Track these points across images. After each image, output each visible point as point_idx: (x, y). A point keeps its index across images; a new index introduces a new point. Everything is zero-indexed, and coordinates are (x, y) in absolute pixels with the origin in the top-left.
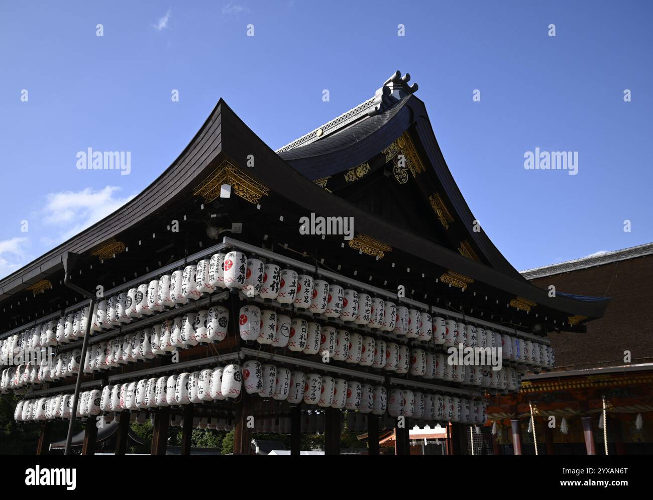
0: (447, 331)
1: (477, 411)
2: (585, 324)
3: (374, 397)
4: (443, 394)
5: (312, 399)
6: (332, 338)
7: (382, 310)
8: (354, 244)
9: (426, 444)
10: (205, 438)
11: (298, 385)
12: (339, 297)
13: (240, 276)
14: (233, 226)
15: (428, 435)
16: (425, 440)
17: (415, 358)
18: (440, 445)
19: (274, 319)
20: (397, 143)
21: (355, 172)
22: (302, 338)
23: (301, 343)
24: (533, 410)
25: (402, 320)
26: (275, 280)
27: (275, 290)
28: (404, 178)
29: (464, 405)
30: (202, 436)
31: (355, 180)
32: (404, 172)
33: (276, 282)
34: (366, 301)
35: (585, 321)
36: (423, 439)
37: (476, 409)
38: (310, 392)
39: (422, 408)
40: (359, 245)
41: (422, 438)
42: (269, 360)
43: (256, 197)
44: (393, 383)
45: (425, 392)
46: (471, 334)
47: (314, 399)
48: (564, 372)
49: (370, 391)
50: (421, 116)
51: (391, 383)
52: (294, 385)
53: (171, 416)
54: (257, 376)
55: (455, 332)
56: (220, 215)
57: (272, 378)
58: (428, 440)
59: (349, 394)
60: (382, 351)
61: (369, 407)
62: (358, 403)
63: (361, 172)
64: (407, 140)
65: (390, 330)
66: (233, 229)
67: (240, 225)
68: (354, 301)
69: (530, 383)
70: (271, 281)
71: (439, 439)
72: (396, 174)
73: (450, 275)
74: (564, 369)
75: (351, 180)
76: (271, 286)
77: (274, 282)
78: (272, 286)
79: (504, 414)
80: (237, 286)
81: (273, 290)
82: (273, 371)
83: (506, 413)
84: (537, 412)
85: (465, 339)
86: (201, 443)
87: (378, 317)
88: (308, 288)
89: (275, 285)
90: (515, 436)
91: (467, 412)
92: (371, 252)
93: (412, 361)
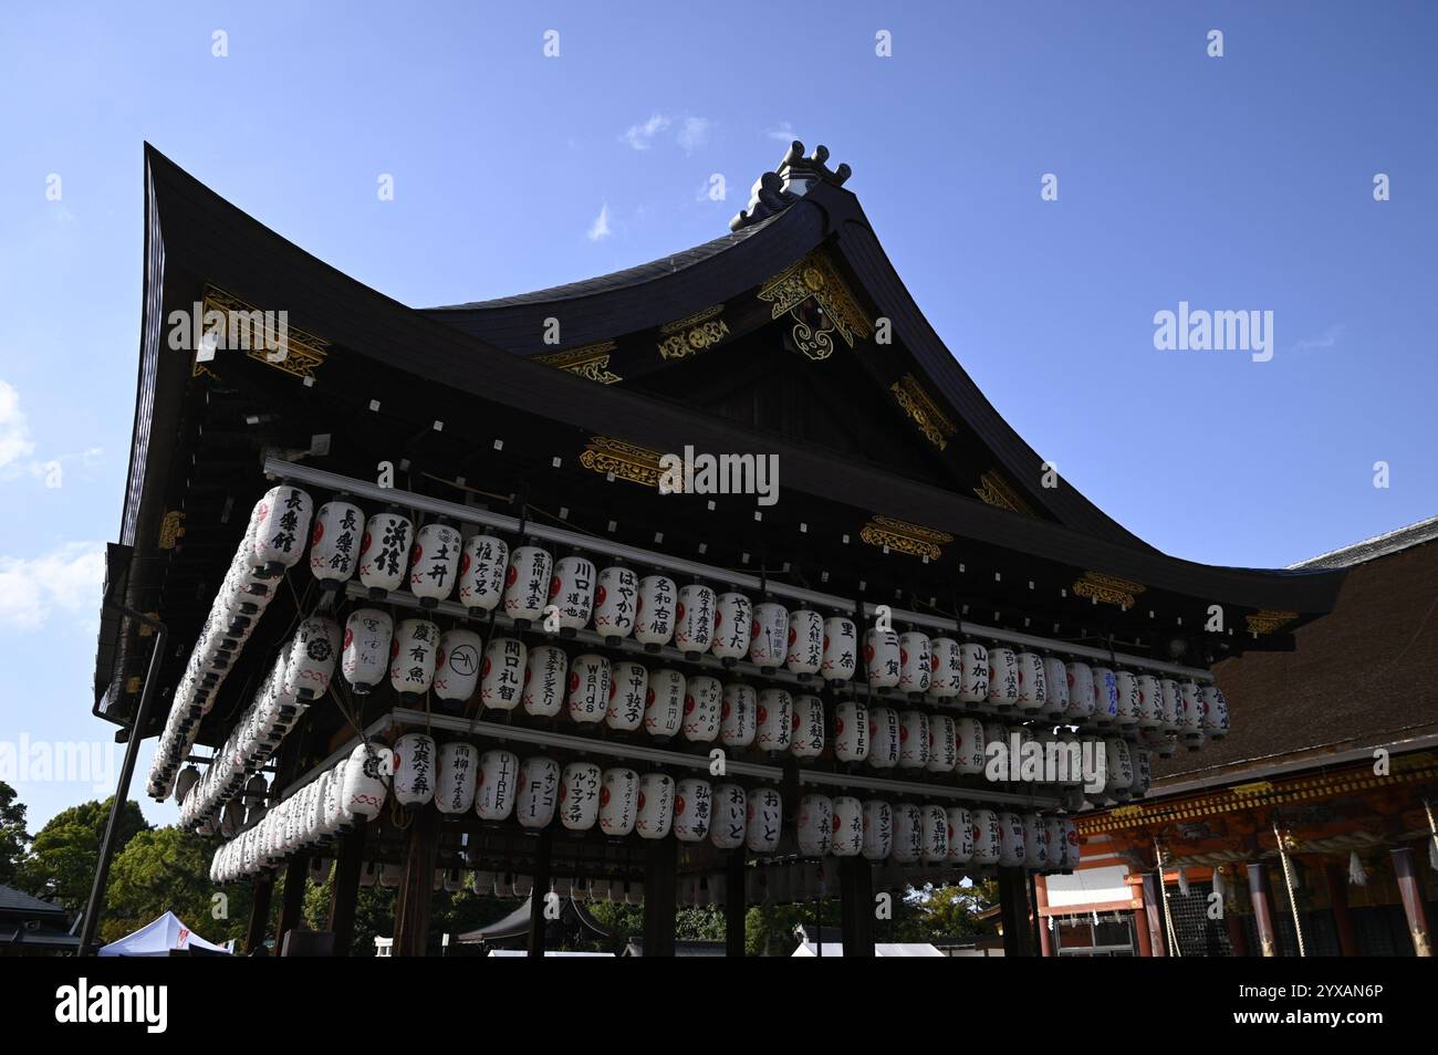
0: (904, 658)
1: (1047, 839)
3: (749, 814)
5: (572, 817)
6: (592, 679)
7: (705, 609)
8: (596, 462)
9: (1097, 923)
11: (535, 785)
12: (577, 581)
13: (281, 534)
14: (314, 443)
15: (1099, 904)
16: (1095, 915)
17: (842, 723)
18: (1124, 923)
19: (423, 637)
20: (803, 280)
21: (686, 338)
22: (504, 678)
23: (504, 689)
25: (768, 632)
26: (387, 546)
27: (386, 569)
28: (824, 348)
29: (1009, 826)
31: (688, 354)
32: (822, 337)
33: (391, 550)
34: (659, 591)
35: (1293, 624)
36: (1091, 914)
37: (1042, 833)
38: (569, 803)
39: (886, 836)
40: (609, 464)
41: (1088, 911)
43: (309, 363)
44: (806, 783)
45: (895, 800)
46: (971, 663)
47: (578, 817)
48: (1333, 754)
49: (734, 800)
50: (849, 221)
51: (802, 783)
52: (528, 785)
54: (416, 766)
55: (922, 658)
56: (267, 418)
57: (460, 770)
58: (1099, 914)
59: (678, 807)
60: (742, 708)
61: (732, 835)
62: (701, 825)
63: (702, 339)
64: (825, 271)
66: (313, 447)
67: (326, 437)
68: (622, 590)
69: (1270, 786)
70: (377, 548)
71: (1122, 912)
72: (801, 340)
74: (1332, 749)
75: (676, 354)
76: (376, 561)
77: (386, 551)
78: (380, 560)
80: (275, 558)
81: (380, 568)
82: (461, 757)
83: (1235, 851)
84: (1292, 843)
85: (957, 673)
87: (696, 627)
88: (485, 561)
89: (387, 558)
90: (1258, 898)
92: (648, 478)
93: (833, 729)
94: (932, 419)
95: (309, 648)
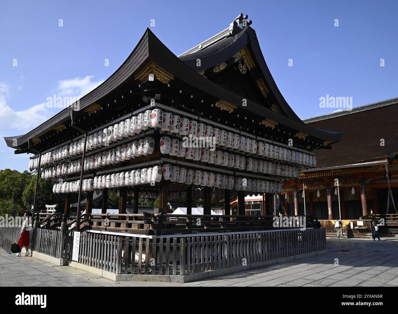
0: (265, 149)
1: (278, 188)
2: (332, 145)
3: (228, 181)
4: (261, 180)
5: (197, 182)
6: (207, 153)
7: (232, 138)
8: (218, 105)
9: (253, 204)
10: (145, 202)
11: (190, 176)
12: (211, 132)
13: (160, 121)
14: (156, 96)
15: (254, 199)
16: (253, 202)
17: (248, 163)
18: (260, 204)
19: (177, 143)
20: (241, 52)
21: (219, 67)
22: (192, 153)
23: (192, 155)
24: (305, 187)
25: (242, 143)
26: (178, 123)
27: (178, 128)
28: (244, 70)
29: (272, 185)
30: (143, 201)
31: (219, 71)
32: (244, 68)
33: (178, 124)
34: (224, 134)
35: (332, 144)
36: (252, 202)
37: (277, 186)
38: (196, 179)
39: (251, 186)
40: (220, 106)
41: (251, 201)
42: (175, 163)
43: (167, 80)
44: (237, 175)
45: (253, 179)
46: (276, 151)
47: (198, 182)
48: (320, 168)
49: (226, 179)
50: (253, 38)
51: (236, 175)
52: (188, 175)
53: (128, 192)
54: (170, 171)
55: (268, 149)
56: (149, 90)
57: (177, 172)
59: (216, 180)
60: (232, 159)
61: (225, 186)
62: (220, 184)
63: (222, 67)
64: (246, 50)
65: (237, 148)
66: (155, 97)
67: (160, 95)
68: (218, 134)
69: (304, 174)
70: (175, 124)
71: (259, 201)
72: (240, 68)
73: (267, 121)
74: (320, 167)
75: (217, 71)
76: (176, 127)
77: (177, 124)
78: (176, 126)
79: (290, 189)
80: (158, 127)
81: (177, 128)
82: (177, 169)
83: (292, 188)
84: (306, 188)
85: (273, 153)
86: (143, 204)
87: (230, 142)
88: (195, 127)
89: (178, 126)
90: (295, 199)
91: (273, 188)
92: (227, 109)
93: (247, 164)
94: (264, 90)
95: (150, 144)
